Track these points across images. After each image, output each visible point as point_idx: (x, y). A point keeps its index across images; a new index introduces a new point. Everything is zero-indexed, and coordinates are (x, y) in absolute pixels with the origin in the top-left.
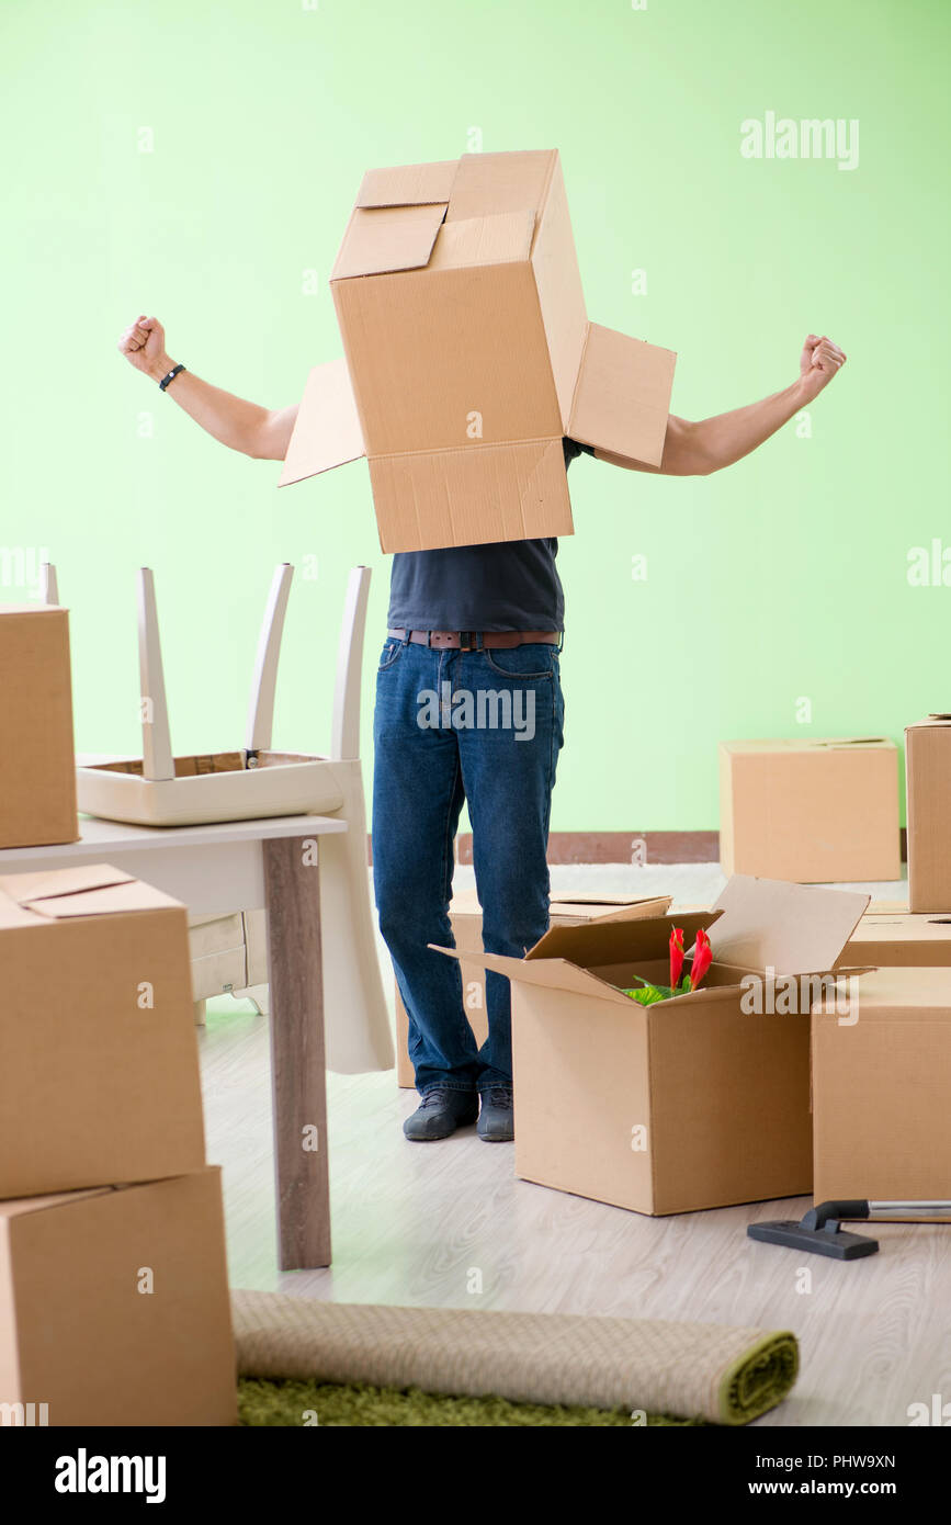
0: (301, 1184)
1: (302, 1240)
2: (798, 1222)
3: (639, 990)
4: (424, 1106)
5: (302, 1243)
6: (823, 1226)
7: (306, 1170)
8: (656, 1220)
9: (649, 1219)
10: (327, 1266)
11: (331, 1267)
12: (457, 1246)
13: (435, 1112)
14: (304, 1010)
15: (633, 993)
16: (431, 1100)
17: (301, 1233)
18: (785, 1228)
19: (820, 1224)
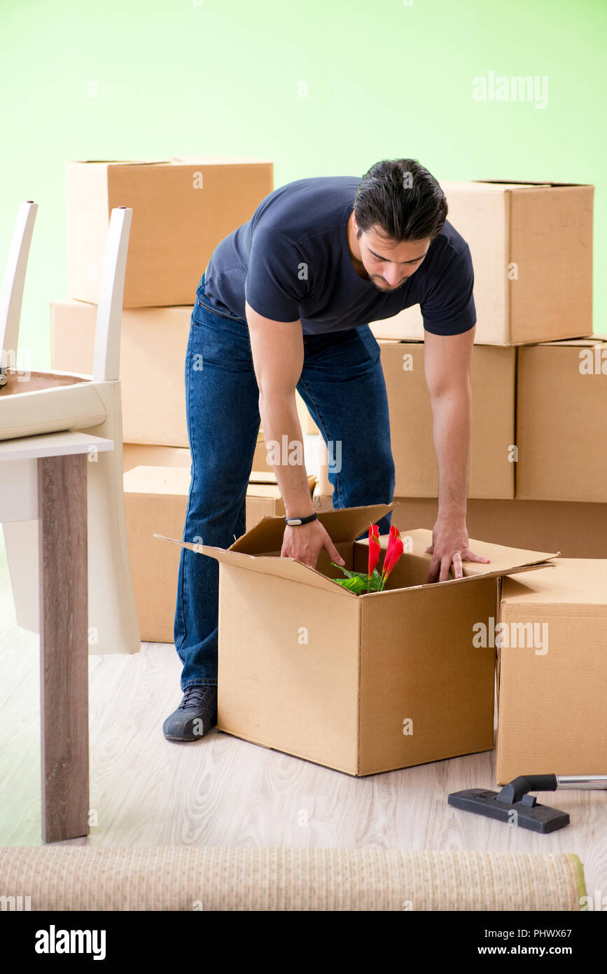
0: (64, 765)
1: (64, 814)
2: (497, 794)
3: (346, 580)
4: (184, 708)
5: (64, 816)
6: (521, 799)
7: (69, 751)
8: (360, 781)
9: (354, 780)
10: (86, 836)
11: (89, 836)
12: (194, 811)
13: (193, 714)
14: (71, 610)
15: (340, 582)
16: (190, 702)
17: (64, 809)
18: (483, 799)
19: (518, 797)
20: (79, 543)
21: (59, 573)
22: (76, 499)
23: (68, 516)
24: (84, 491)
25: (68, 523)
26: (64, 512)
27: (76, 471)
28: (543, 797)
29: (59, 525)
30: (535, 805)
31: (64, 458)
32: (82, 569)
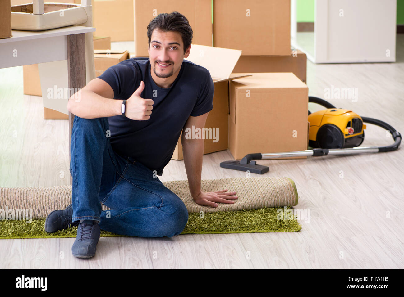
6: (250, 163)
18: (235, 164)
19: (248, 162)
20: (82, 68)
21: (76, 80)
22: (81, 51)
23: (79, 58)
24: (84, 48)
25: (79, 61)
26: (77, 56)
27: (81, 40)
28: (259, 162)
29: (75, 62)
30: (256, 164)
31: (77, 35)
32: (84, 79)
